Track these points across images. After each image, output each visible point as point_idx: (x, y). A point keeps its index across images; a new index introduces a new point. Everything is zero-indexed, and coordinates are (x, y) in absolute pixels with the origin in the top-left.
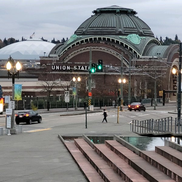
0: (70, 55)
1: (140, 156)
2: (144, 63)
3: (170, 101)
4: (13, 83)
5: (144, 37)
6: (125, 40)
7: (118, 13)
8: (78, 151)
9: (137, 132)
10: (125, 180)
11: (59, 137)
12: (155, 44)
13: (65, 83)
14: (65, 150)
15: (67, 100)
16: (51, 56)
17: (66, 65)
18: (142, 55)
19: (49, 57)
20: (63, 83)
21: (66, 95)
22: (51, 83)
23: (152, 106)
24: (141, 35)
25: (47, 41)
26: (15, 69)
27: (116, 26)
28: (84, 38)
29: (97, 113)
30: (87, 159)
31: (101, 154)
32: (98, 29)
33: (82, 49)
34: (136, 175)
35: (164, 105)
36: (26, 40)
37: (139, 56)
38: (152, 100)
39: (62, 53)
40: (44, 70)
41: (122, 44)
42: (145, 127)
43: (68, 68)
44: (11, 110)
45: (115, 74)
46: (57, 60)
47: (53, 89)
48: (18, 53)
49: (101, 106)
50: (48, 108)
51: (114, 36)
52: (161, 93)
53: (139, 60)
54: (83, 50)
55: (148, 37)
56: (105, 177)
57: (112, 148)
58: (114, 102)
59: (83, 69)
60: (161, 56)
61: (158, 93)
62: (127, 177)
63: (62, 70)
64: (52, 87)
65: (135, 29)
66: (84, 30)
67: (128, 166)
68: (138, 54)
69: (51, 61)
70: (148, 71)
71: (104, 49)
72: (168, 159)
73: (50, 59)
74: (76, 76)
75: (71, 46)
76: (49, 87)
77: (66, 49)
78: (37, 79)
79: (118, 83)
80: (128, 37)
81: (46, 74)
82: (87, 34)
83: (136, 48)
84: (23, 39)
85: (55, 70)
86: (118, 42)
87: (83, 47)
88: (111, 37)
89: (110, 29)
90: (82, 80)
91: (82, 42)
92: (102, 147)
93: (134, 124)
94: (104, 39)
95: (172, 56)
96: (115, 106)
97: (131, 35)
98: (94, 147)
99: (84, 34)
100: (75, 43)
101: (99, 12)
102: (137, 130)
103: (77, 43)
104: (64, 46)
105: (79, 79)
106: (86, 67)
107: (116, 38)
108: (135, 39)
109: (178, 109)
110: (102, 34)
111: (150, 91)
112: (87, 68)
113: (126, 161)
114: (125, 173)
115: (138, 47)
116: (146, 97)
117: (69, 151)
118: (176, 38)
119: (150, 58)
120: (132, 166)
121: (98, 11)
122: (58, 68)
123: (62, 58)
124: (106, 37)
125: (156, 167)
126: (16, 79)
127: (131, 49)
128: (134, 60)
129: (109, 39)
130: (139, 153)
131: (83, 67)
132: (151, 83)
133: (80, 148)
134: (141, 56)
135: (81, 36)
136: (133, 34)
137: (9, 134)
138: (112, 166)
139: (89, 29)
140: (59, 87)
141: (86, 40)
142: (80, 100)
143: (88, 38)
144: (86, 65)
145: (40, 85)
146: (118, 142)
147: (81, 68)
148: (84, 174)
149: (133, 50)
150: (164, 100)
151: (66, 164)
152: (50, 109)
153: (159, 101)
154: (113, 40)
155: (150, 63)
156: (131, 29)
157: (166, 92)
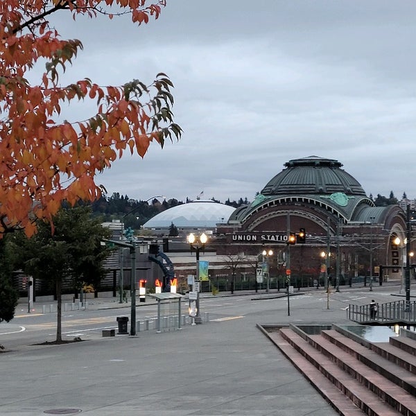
0: (255, 221)
1: (370, 349)
2: (354, 230)
3: (388, 280)
4: (198, 259)
5: (353, 197)
6: (328, 201)
7: (318, 165)
8: (288, 344)
9: (355, 320)
10: (356, 378)
11: (258, 327)
12: (366, 205)
13: (253, 258)
14: (270, 343)
15: (260, 279)
16: (230, 222)
17: (252, 234)
18: (351, 220)
19: (229, 224)
20: (250, 258)
21: (258, 273)
22: (235, 258)
23: (365, 286)
24: (348, 193)
25: (219, 202)
26: (199, 241)
27: (316, 182)
28: (274, 199)
29: (298, 297)
30: (302, 354)
31: (318, 348)
32: (292, 186)
33: (272, 213)
34: (370, 371)
35: (381, 284)
36: (192, 202)
37: (346, 221)
38: (365, 278)
39: (245, 219)
40: (224, 240)
41: (323, 206)
42: (364, 314)
43: (254, 238)
44: (196, 293)
45: (317, 245)
46: (239, 228)
47: (238, 266)
48: (182, 218)
49: (299, 288)
50: (232, 291)
51: (313, 196)
52: (377, 269)
53: (347, 227)
54: (273, 215)
55: (358, 197)
56: (329, 374)
57: (332, 340)
58: (315, 281)
59: (274, 239)
60: (376, 221)
61: (373, 270)
62: (359, 375)
63: (246, 241)
64: (237, 263)
65: (341, 187)
66: (274, 189)
67: (357, 361)
68: (345, 218)
69: (231, 230)
70: (359, 241)
71: (299, 213)
72: (409, 352)
73: (230, 227)
74: (267, 248)
75: (256, 209)
76: (233, 263)
77: (251, 213)
78: (215, 253)
79: (321, 257)
80: (331, 197)
81: (225, 247)
82: (277, 194)
83: (342, 211)
84: (187, 200)
85: (237, 241)
86: (318, 203)
87: (272, 211)
88: (309, 198)
89: (308, 186)
90: (274, 253)
91: (271, 204)
92: (317, 339)
93: (351, 310)
94: (300, 199)
95: (390, 220)
96: (318, 286)
97: (335, 194)
98: (307, 339)
99: (273, 194)
100: (262, 206)
101: (293, 165)
102: (355, 317)
103: (265, 206)
104: (247, 210)
105: (271, 253)
106: (277, 236)
107: (315, 198)
108: (340, 199)
109: (406, 290)
110: (296, 194)
111: (362, 267)
112: (279, 238)
113: (353, 356)
114: (356, 370)
115: (345, 209)
116: (356, 275)
117: (275, 344)
118: (392, 195)
119: (361, 224)
120: (362, 361)
121: (292, 163)
122: (240, 238)
123: (246, 225)
124: (303, 198)
125: (395, 362)
126: (201, 254)
127: (336, 213)
128: (341, 226)
129: (306, 200)
130: (368, 346)
131: (273, 236)
132: (364, 256)
133: (289, 340)
134: (349, 221)
135: (270, 197)
136: (339, 193)
137: (194, 324)
138: (336, 361)
139: (280, 187)
140: (245, 263)
141: (277, 202)
142: (272, 279)
143: (279, 198)
144: (277, 233)
145: (222, 261)
146: (339, 332)
147: (270, 238)
148: (301, 371)
149: (339, 213)
150: (381, 278)
151: (275, 360)
152: (235, 292)
153: (374, 280)
154: (312, 201)
155: (361, 229)
156: (335, 186)
157: (384, 267)
